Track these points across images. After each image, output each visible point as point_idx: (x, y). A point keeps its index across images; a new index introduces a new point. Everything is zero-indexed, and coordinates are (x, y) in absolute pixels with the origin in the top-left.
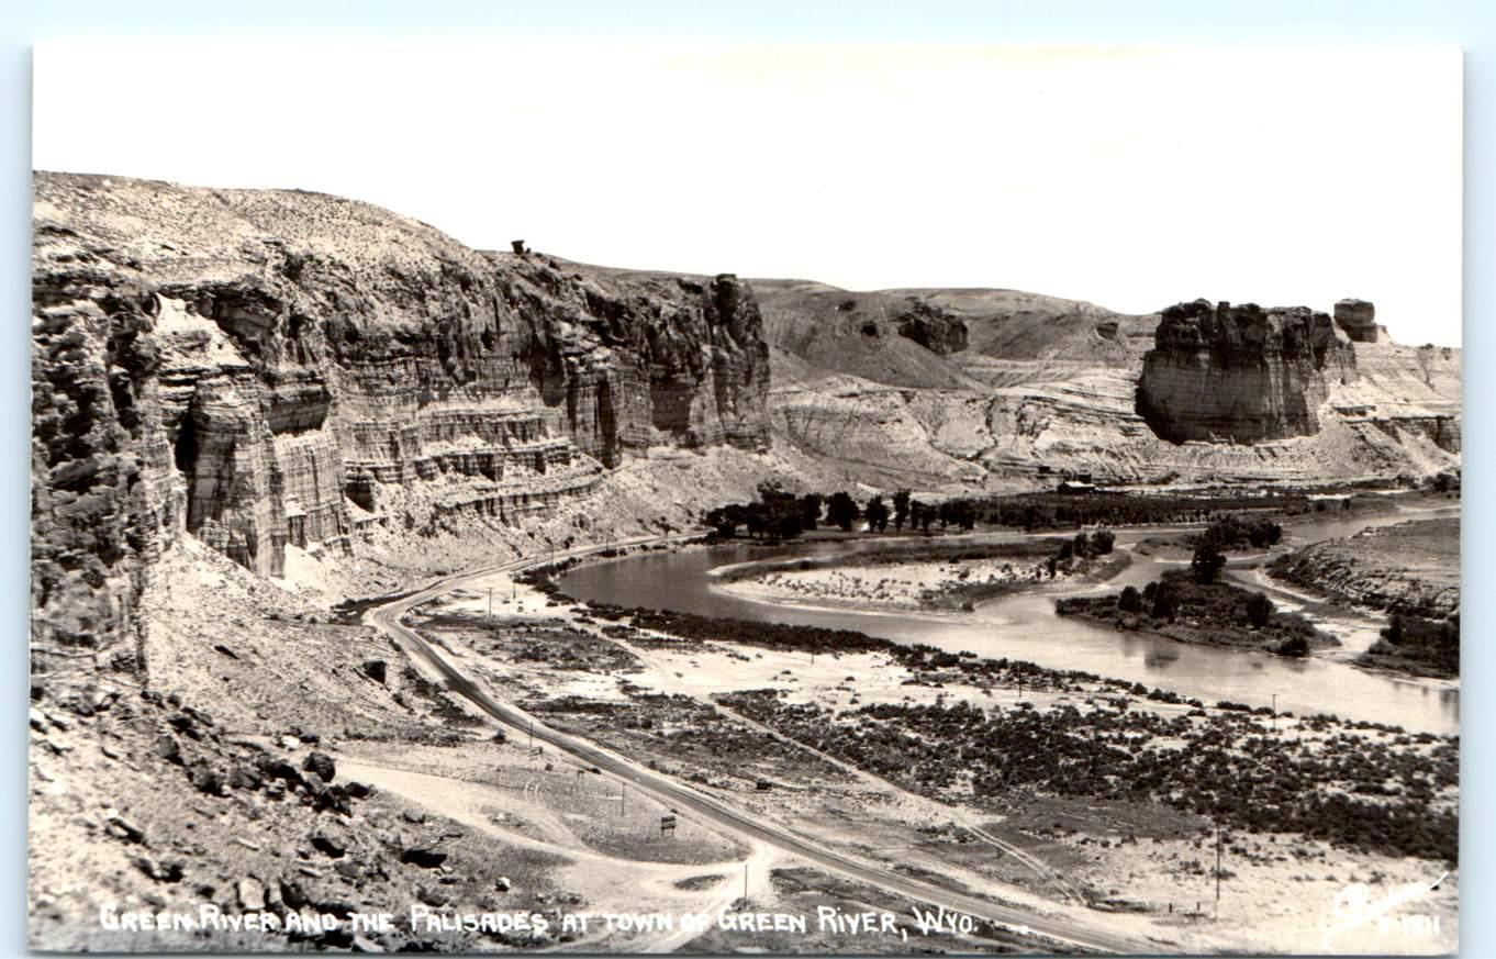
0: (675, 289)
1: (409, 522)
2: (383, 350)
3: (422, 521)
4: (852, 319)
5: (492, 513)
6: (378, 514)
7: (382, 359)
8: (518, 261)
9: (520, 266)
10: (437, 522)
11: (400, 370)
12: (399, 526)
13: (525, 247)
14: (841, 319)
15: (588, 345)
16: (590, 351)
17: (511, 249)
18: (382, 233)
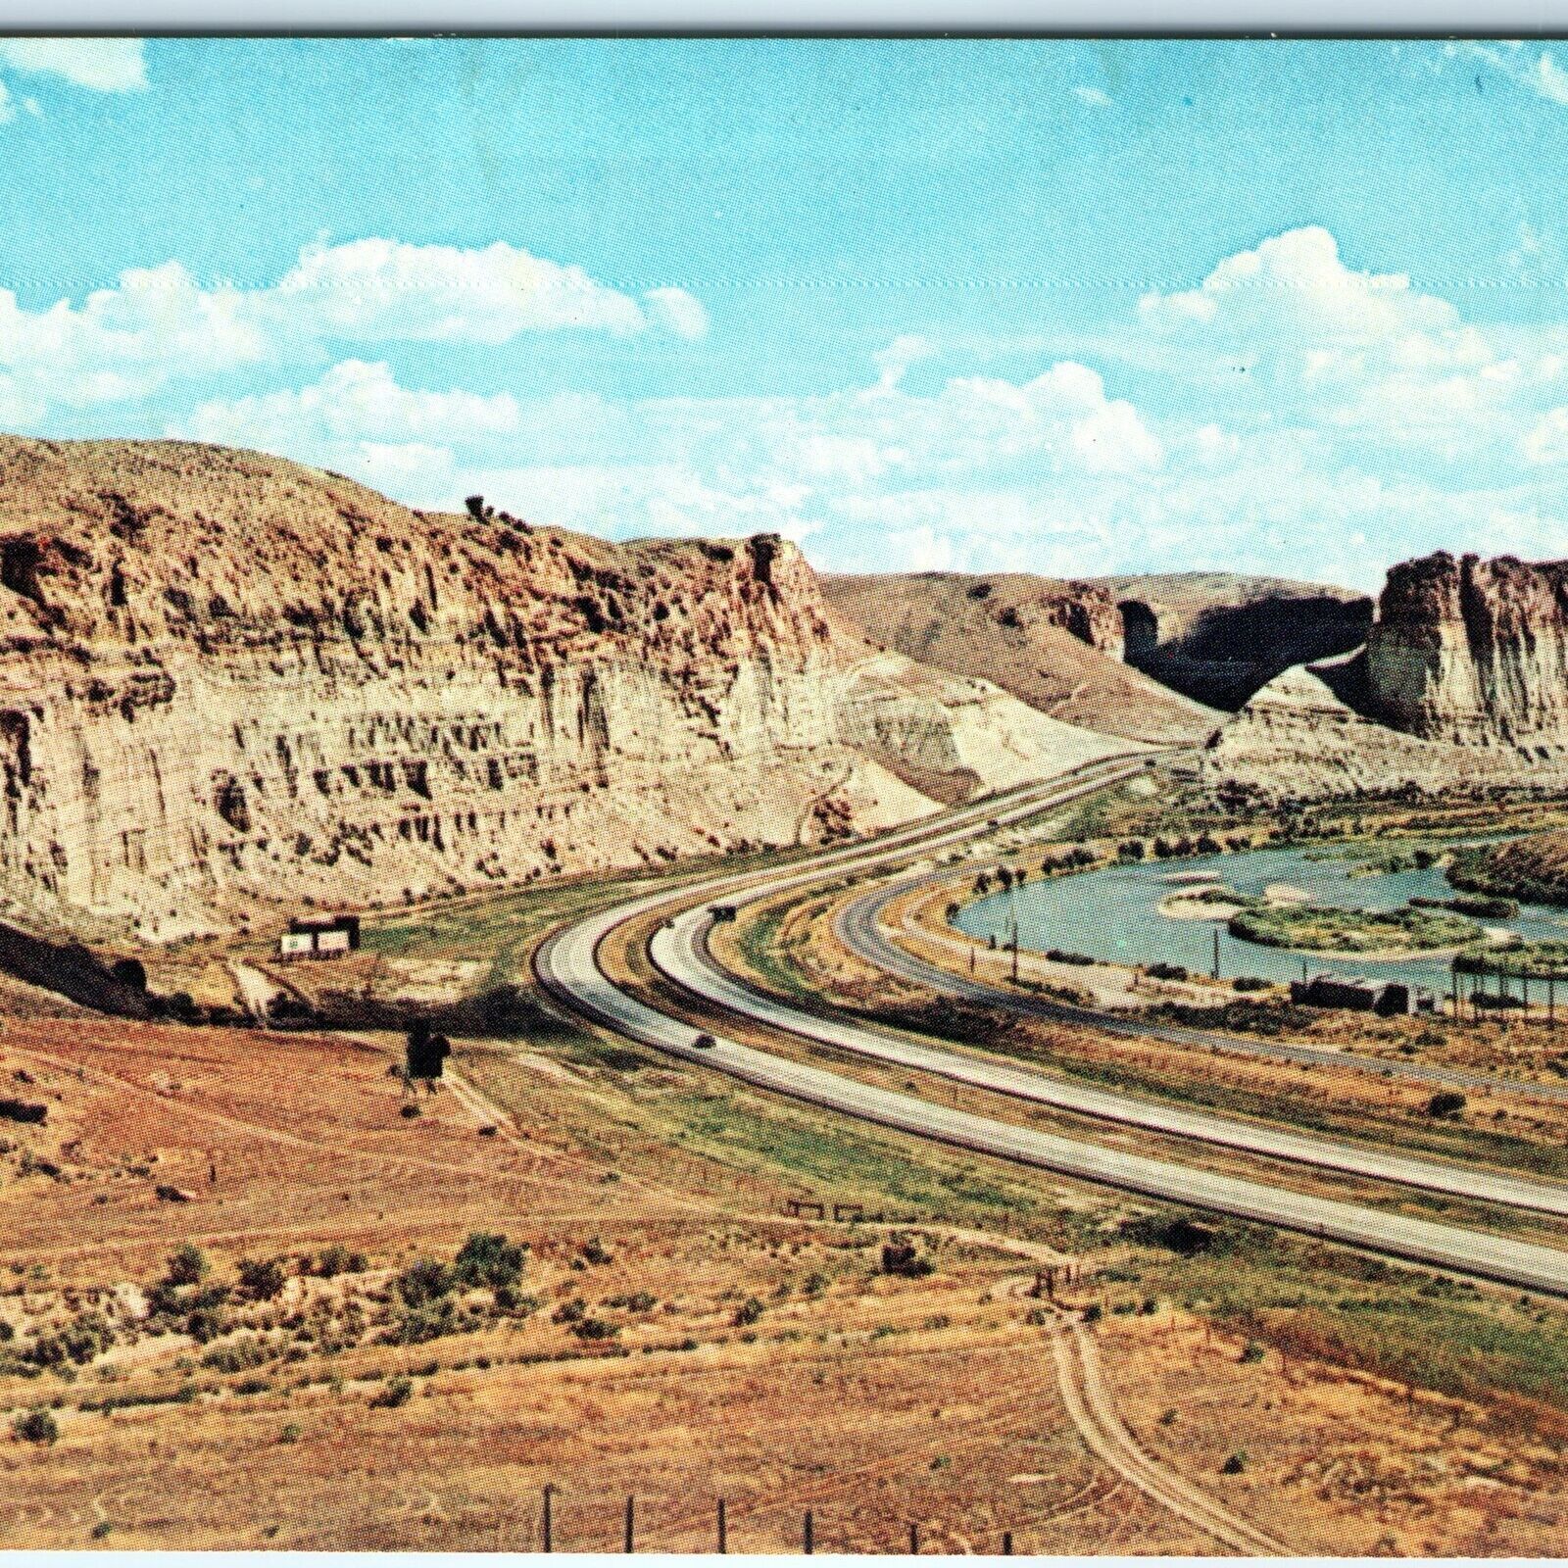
0: (696, 557)
1: (303, 845)
2: (263, 630)
3: (322, 844)
4: (988, 608)
5: (424, 837)
6: (256, 833)
7: (263, 642)
8: (474, 524)
9: (478, 531)
10: (342, 848)
11: (288, 656)
12: (287, 850)
13: (485, 506)
14: (975, 607)
15: (568, 627)
16: (569, 636)
17: (464, 510)
18: (268, 486)
